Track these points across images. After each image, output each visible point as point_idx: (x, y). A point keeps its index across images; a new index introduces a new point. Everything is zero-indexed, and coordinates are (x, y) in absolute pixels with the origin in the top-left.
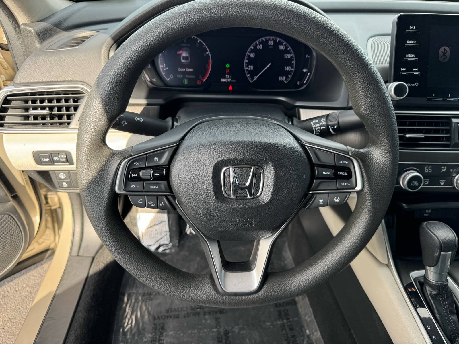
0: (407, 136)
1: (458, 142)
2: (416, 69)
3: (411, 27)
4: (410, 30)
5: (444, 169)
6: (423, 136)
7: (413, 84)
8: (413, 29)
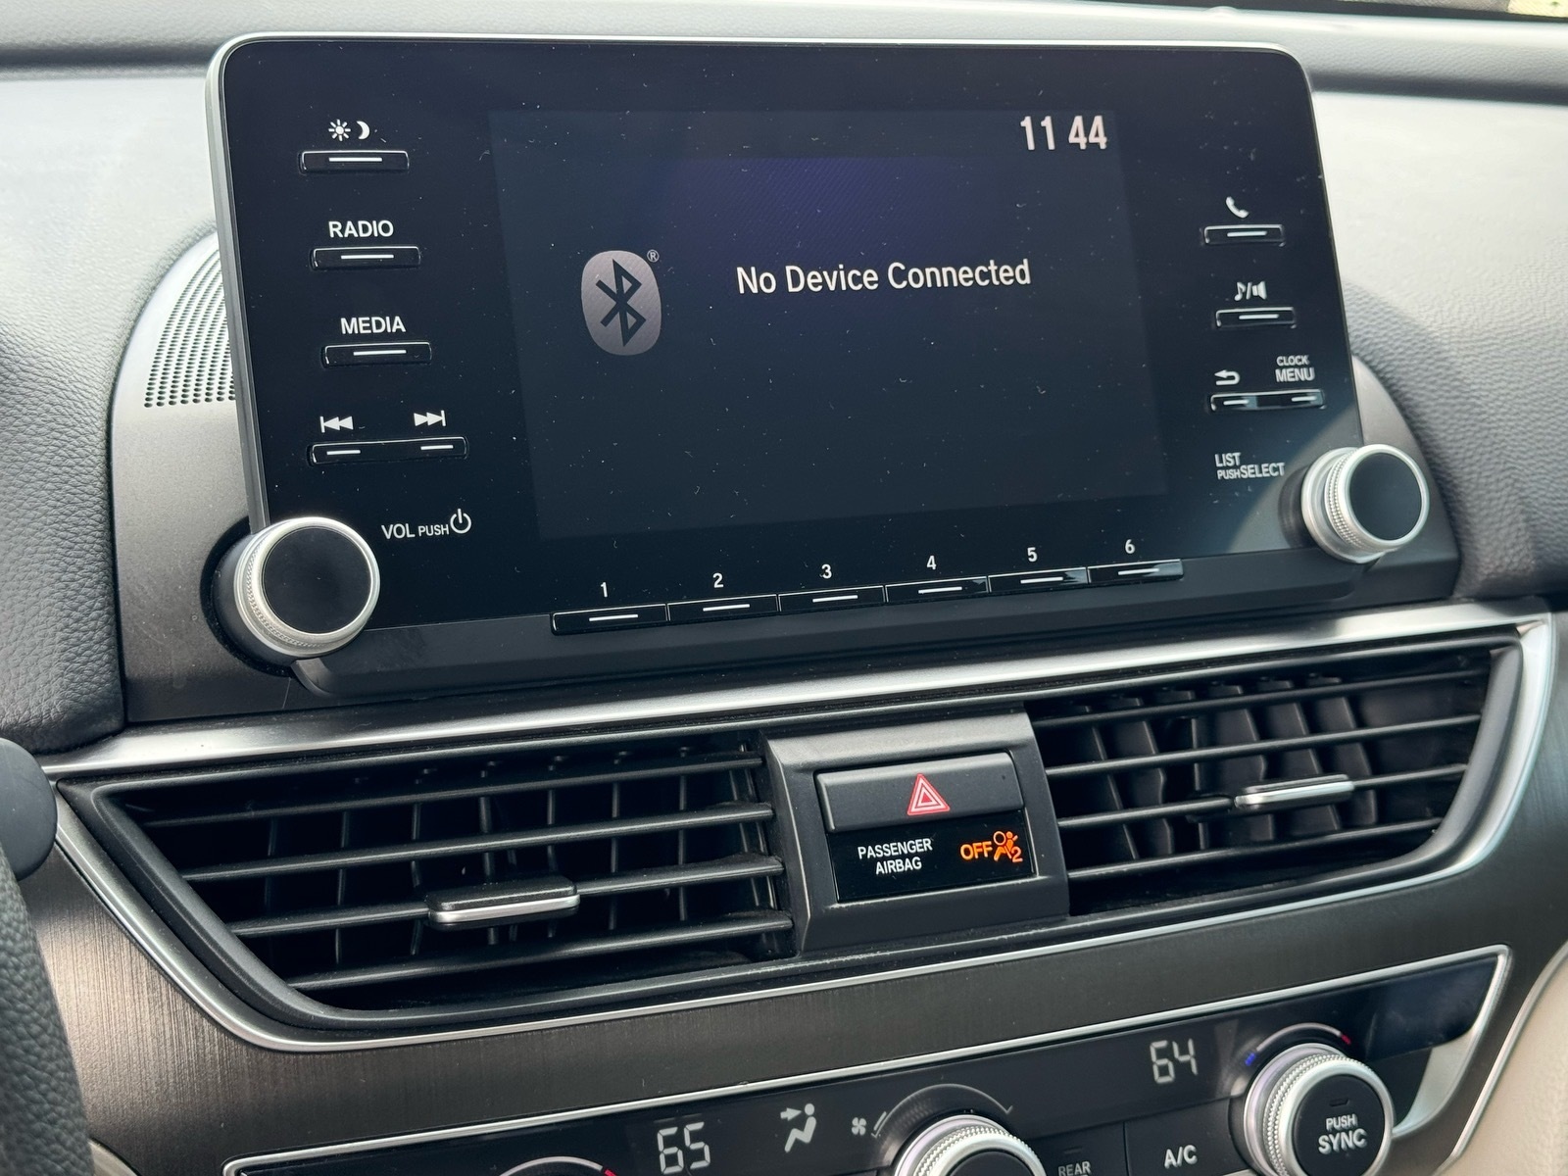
0: (448, 916)
1: (837, 906)
2: (431, 419)
3: (340, 130)
4: (335, 144)
5: (799, 1124)
6: (571, 901)
7: (429, 523)
8: (353, 141)
